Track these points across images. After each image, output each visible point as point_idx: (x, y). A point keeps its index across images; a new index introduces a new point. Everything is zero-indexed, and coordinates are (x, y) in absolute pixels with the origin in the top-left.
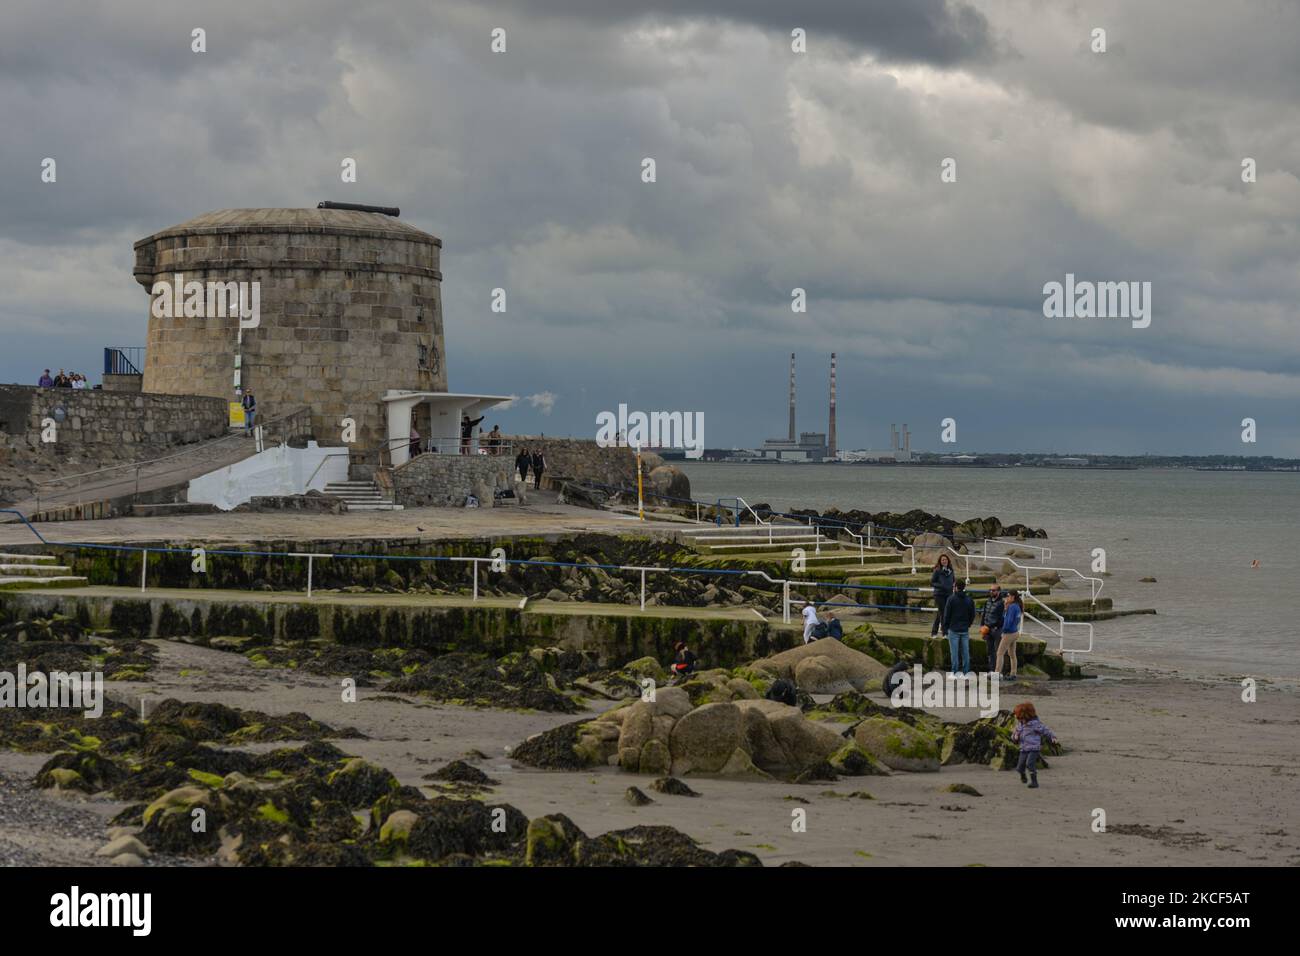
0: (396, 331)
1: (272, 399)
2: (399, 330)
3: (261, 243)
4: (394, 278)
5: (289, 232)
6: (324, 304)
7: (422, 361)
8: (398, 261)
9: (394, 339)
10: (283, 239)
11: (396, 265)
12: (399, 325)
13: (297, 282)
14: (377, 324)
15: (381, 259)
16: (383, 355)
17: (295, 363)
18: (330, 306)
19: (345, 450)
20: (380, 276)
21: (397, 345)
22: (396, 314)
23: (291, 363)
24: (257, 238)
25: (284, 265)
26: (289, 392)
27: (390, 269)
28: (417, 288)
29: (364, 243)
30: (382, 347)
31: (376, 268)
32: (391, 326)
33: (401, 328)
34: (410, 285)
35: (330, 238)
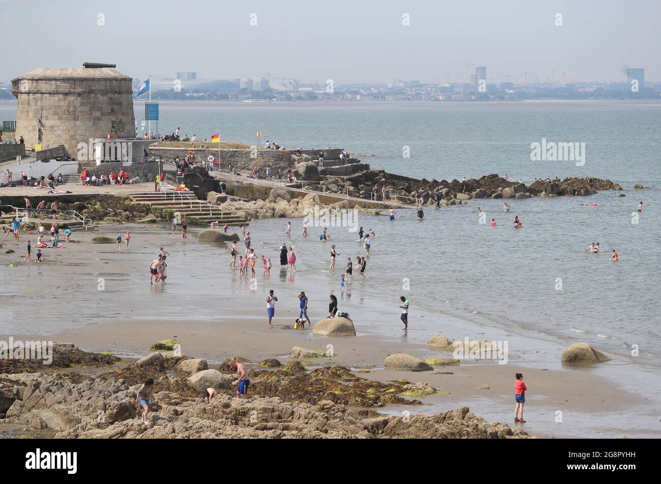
0: (100, 116)
1: (50, 143)
2: (101, 115)
3: (46, 83)
4: (99, 96)
5: (56, 80)
6: (69, 107)
7: (113, 127)
8: (101, 89)
9: (99, 119)
10: (54, 82)
11: (100, 90)
12: (101, 113)
13: (59, 98)
14: (91, 114)
15: (93, 88)
16: (93, 125)
17: (58, 129)
18: (72, 107)
19: (77, 162)
20: (92, 95)
21: (100, 121)
22: (100, 109)
23: (56, 129)
24: (44, 82)
25: (54, 92)
26: (56, 140)
27: (96, 92)
28: (111, 98)
29: (85, 83)
30: (93, 122)
31: (91, 92)
32: (98, 114)
33: (102, 114)
34: (107, 98)
35: (71, 81)
